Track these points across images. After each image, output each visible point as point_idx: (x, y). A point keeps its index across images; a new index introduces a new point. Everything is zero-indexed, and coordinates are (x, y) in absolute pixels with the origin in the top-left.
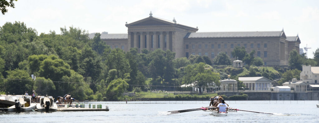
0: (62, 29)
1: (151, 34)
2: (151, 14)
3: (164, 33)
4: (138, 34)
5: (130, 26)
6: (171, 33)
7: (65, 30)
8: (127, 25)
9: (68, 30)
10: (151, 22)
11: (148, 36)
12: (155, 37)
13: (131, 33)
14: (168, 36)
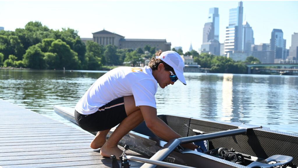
0: (63, 29)
1: (104, 38)
2: (104, 29)
3: (110, 38)
4: (98, 38)
5: (94, 34)
6: (113, 38)
7: (65, 29)
8: (93, 34)
9: (67, 29)
10: (104, 32)
11: (102, 39)
12: (105, 40)
13: (94, 37)
14: (112, 39)
